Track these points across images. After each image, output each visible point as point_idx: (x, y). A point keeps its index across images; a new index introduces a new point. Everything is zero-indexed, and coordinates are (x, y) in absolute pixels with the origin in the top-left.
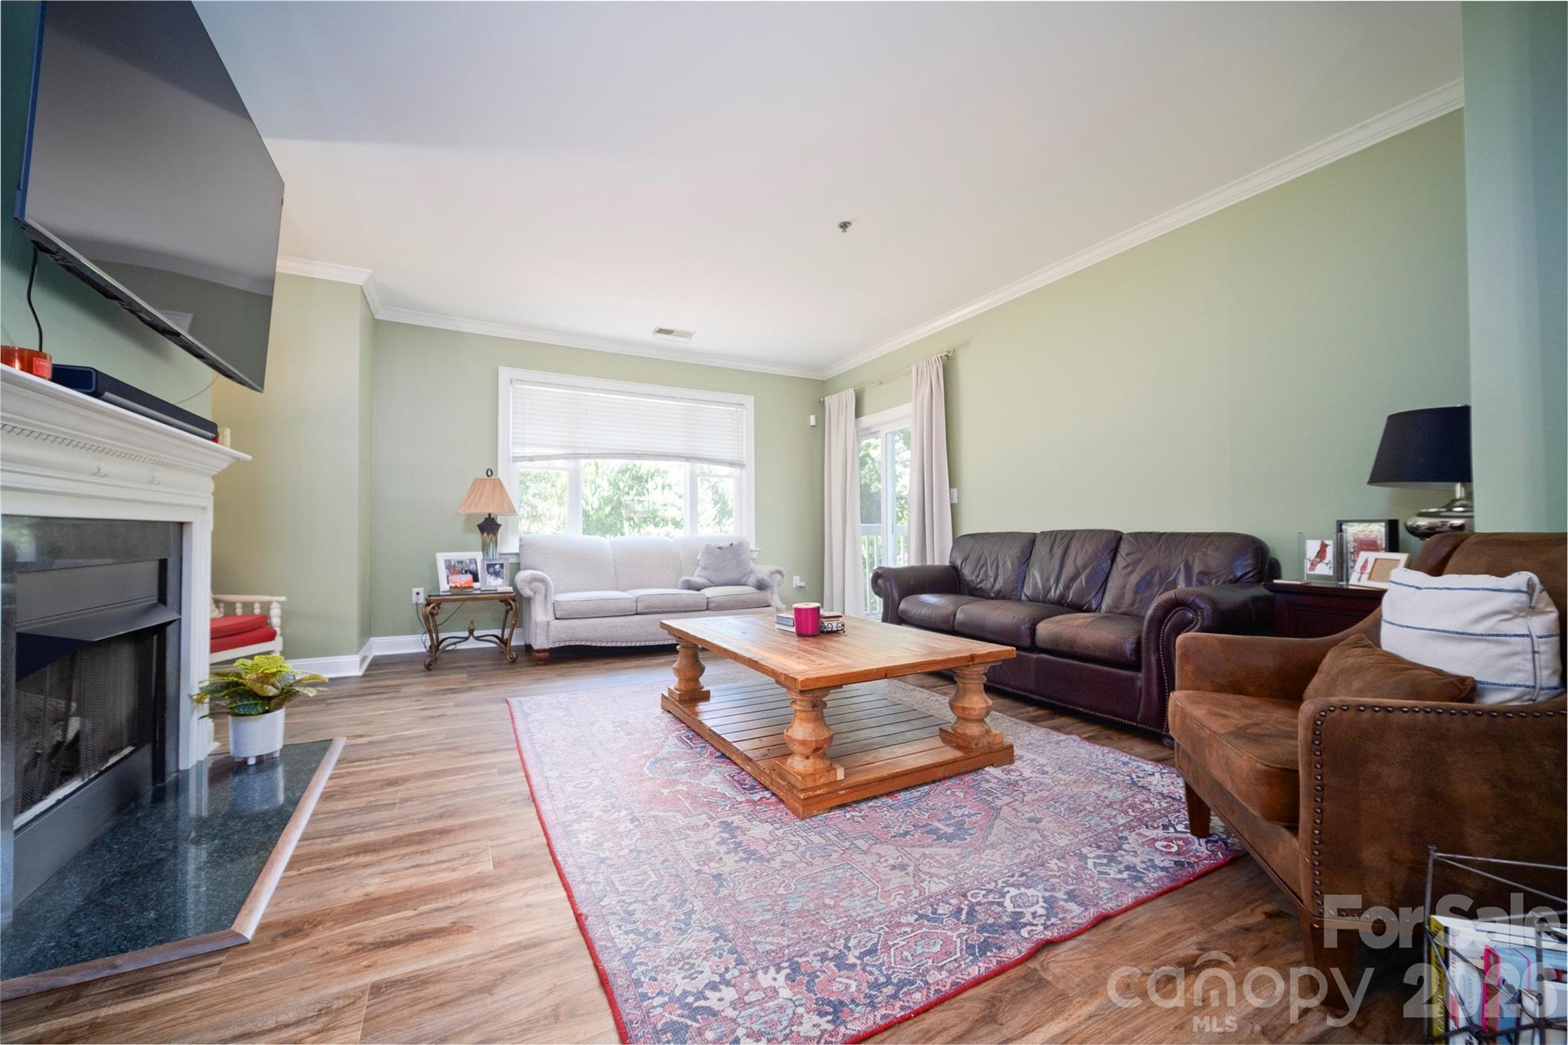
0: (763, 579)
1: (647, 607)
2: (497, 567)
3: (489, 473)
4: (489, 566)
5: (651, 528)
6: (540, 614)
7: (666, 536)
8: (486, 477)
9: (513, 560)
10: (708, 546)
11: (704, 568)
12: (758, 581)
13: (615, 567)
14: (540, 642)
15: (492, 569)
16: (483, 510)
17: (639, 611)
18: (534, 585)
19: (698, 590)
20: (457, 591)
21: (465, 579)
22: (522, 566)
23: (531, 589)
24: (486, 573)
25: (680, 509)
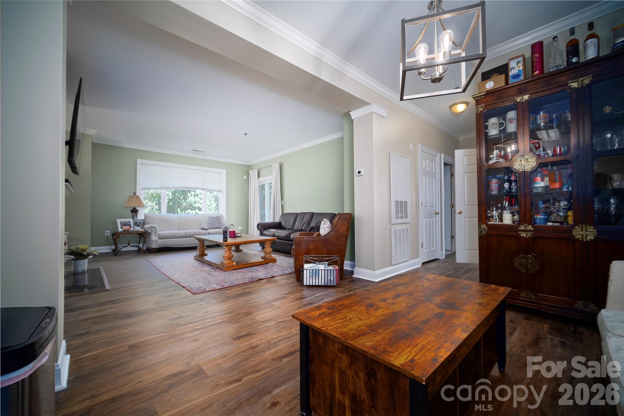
0: (227, 227)
1: (189, 235)
2: (138, 223)
3: (134, 194)
4: (135, 223)
5: (189, 211)
6: (154, 238)
7: (196, 214)
8: (133, 195)
9: (143, 222)
10: (209, 217)
11: (208, 224)
12: (225, 227)
13: (178, 224)
14: (154, 246)
15: (136, 224)
16: (133, 205)
17: (187, 236)
18: (151, 229)
19: (206, 230)
20: (125, 231)
21: (127, 227)
22: (145, 223)
23: (151, 230)
24: (134, 225)
25: (201, 204)
